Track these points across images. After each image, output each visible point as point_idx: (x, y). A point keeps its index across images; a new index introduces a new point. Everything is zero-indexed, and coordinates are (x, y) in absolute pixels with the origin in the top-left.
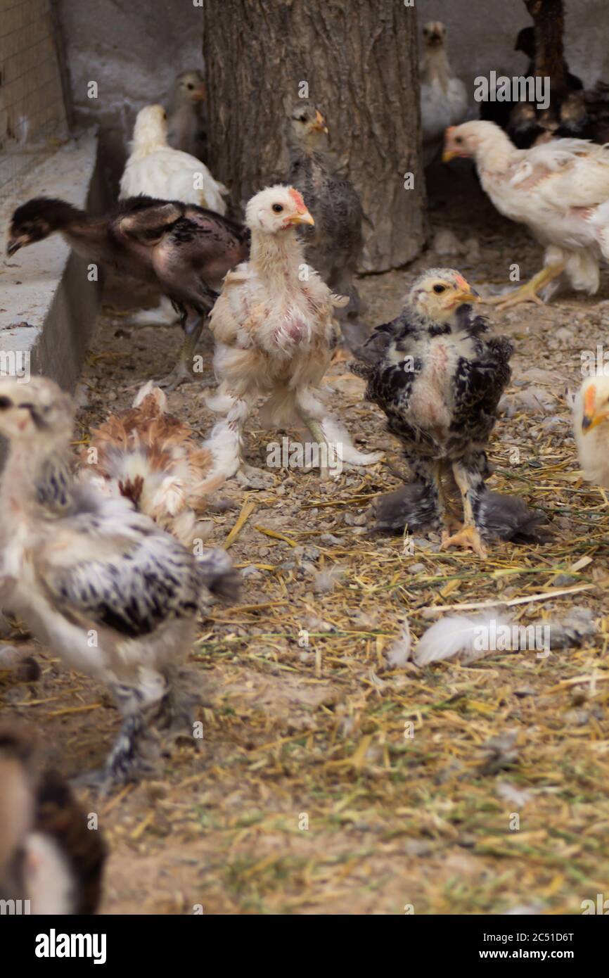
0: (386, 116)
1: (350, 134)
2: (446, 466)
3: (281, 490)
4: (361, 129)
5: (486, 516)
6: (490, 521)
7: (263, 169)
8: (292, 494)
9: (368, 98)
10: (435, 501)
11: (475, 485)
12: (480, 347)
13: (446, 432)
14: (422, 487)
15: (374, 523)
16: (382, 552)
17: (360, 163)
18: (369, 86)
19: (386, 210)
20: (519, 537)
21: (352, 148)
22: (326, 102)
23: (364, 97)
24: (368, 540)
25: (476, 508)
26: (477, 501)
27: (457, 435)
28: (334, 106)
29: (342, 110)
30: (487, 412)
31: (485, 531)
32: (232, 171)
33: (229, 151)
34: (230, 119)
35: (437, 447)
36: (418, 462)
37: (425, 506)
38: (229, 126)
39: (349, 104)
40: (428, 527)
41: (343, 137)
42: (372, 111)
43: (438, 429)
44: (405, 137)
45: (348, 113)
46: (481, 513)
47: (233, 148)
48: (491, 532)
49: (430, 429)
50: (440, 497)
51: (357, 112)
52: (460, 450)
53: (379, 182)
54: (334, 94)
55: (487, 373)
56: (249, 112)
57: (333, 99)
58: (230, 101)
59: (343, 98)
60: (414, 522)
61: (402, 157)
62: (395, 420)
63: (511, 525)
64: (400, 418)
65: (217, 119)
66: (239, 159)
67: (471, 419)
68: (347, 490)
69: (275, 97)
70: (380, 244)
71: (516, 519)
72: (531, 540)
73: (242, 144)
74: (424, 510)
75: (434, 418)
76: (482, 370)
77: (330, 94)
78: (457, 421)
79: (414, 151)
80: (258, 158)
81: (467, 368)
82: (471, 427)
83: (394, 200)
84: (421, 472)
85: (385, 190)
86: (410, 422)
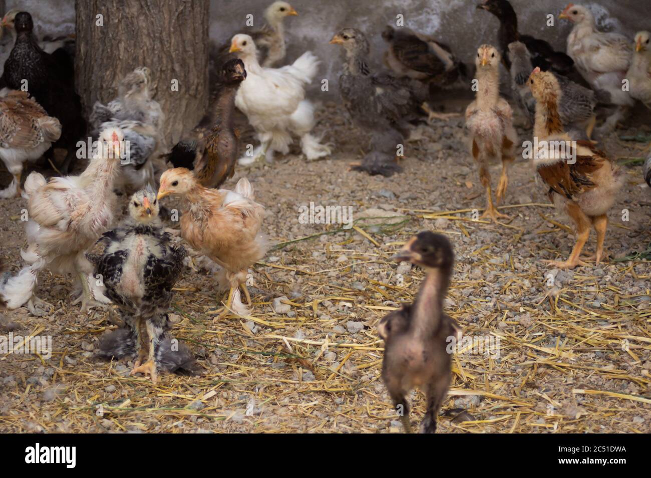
0: (184, 60)
1: (159, 69)
2: (142, 321)
3: (52, 318)
4: (167, 66)
5: (162, 355)
6: (163, 359)
7: (104, 85)
8: (58, 322)
9: (172, 48)
10: (135, 341)
11: (158, 335)
12: (165, 251)
13: (140, 301)
14: (128, 331)
15: (97, 350)
16: (94, 374)
17: (165, 87)
18: (173, 41)
19: (180, 116)
20: (180, 371)
21: (160, 78)
22: (145, 48)
23: (170, 47)
24: (90, 363)
25: (157, 349)
26: (158, 345)
27: (147, 303)
28: (150, 52)
29: (155, 54)
30: (168, 290)
31: (160, 365)
32: (86, 84)
33: (85, 71)
34: (86, 52)
35: (135, 310)
36: (126, 316)
37: (129, 343)
38: (86, 56)
39: (159, 52)
40: (129, 357)
41: (155, 71)
42: (174, 56)
43: (136, 298)
44: (195, 72)
45: (159, 56)
46: (160, 353)
47: (87, 69)
48: (163, 366)
49: (130, 298)
50: (139, 338)
51: (164, 56)
52: (149, 312)
53: (176, 100)
54: (151, 44)
55: (166, 268)
56: (98, 49)
57: (150, 47)
58: (87, 41)
59: (156, 47)
60: (121, 353)
61: (193, 84)
62: (110, 291)
63: (176, 363)
64: (113, 290)
65: (80, 51)
66: (91, 77)
67: (157, 294)
68: (92, 322)
69: (114, 42)
70: (174, 138)
71: (180, 359)
72: (188, 373)
73: (93, 68)
74: (128, 346)
75: (133, 291)
76: (164, 265)
77: (148, 44)
78: (148, 295)
79: (202, 81)
80: (102, 78)
81: (154, 261)
82: (157, 299)
83: (186, 111)
84: (128, 322)
85: (180, 105)
86: (118, 292)
